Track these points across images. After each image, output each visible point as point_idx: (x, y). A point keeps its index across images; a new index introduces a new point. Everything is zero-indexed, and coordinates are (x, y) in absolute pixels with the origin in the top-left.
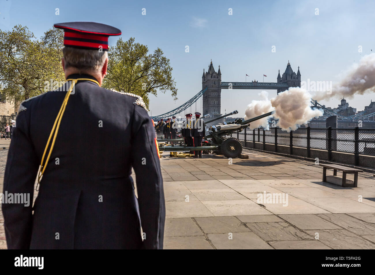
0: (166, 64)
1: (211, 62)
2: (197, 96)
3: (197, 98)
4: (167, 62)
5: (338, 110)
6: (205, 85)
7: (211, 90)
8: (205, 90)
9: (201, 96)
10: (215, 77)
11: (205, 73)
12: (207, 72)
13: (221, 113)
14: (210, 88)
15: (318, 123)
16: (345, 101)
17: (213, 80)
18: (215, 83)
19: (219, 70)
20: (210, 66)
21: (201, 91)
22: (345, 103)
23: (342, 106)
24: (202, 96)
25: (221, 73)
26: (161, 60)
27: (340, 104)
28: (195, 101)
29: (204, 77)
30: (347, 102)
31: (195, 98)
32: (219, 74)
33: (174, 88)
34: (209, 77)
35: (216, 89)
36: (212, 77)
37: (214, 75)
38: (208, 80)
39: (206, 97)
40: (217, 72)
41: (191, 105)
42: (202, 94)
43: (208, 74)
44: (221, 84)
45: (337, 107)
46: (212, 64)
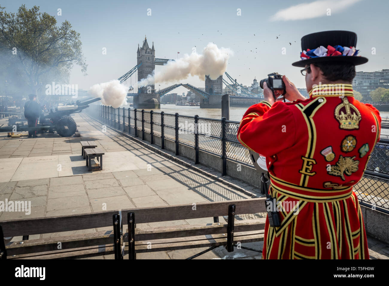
0: (76, 39)
1: (146, 38)
2: (132, 70)
3: (132, 72)
4: (77, 36)
5: (252, 89)
6: (140, 60)
7: (145, 66)
8: (140, 65)
9: (135, 71)
10: (149, 53)
11: (140, 48)
12: (142, 47)
13: (155, 89)
14: (144, 64)
15: (237, 99)
16: (256, 80)
17: (147, 56)
18: (149, 59)
19: (153, 46)
20: (144, 41)
21: (136, 66)
22: (256, 82)
23: (254, 85)
24: (137, 71)
25: (155, 49)
26: (70, 34)
27: (253, 83)
28: (130, 76)
29: (139, 52)
30: (257, 82)
31: (130, 73)
32: (153, 50)
33: (85, 64)
34: (143, 53)
35: (150, 64)
36: (146, 53)
37: (148, 50)
38: (143, 55)
39: (141, 72)
40: (151, 48)
41: (126, 79)
42: (137, 68)
43: (142, 50)
44: (155, 60)
45: (251, 85)
46: (146, 40)
